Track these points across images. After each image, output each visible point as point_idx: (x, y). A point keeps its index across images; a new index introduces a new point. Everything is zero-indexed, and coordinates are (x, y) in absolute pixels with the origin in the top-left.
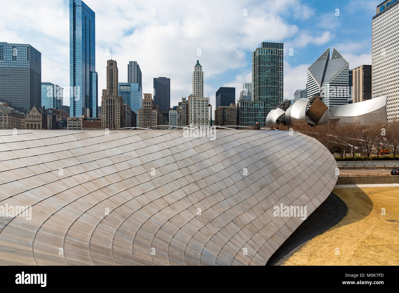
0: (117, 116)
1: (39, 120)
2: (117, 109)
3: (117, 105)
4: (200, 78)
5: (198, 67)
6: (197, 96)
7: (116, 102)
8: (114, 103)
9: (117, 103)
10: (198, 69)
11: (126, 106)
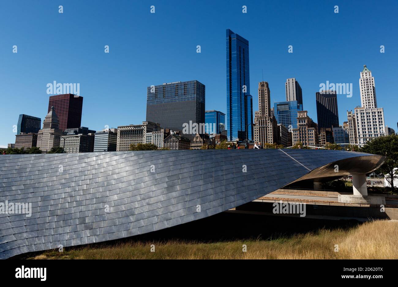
0: (270, 137)
1: (201, 145)
2: (270, 130)
3: (270, 126)
4: (370, 86)
5: (366, 73)
6: (364, 108)
7: (268, 123)
8: (266, 124)
9: (270, 124)
10: (366, 75)
11: (280, 126)
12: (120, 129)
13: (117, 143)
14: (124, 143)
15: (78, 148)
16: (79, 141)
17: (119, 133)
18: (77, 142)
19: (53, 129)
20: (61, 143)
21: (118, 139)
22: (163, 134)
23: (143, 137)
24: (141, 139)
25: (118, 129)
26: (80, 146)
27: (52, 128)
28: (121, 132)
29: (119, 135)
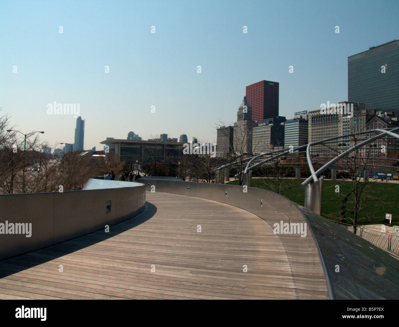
12: (311, 115)
13: (309, 132)
14: (317, 132)
15: (269, 140)
16: (270, 132)
17: (311, 120)
18: (267, 134)
19: (246, 121)
20: (254, 135)
21: (309, 127)
22: (365, 116)
23: (339, 123)
24: (336, 126)
25: (309, 115)
26: (271, 137)
27: (245, 119)
28: (312, 118)
29: (311, 123)
